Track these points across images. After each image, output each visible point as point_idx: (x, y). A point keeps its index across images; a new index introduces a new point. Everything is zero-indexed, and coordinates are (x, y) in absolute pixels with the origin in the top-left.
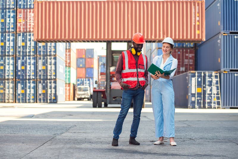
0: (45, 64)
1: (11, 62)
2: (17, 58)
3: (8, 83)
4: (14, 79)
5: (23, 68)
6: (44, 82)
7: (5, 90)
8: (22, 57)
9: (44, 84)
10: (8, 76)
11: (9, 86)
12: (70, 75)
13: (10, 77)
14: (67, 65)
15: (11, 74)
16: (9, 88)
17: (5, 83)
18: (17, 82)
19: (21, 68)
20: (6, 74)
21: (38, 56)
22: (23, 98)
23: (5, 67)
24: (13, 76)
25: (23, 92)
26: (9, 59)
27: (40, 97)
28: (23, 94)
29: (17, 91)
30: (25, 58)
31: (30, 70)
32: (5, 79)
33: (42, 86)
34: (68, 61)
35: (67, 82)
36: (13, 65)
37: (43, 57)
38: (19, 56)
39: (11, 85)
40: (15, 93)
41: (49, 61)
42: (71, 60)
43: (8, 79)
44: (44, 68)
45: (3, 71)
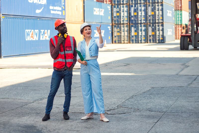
1: (126, 9)
2: (130, 6)
3: (124, 27)
4: (129, 24)
5: (136, 14)
6: (153, 26)
7: (121, 33)
8: (134, 5)
9: (153, 27)
10: (123, 21)
11: (124, 29)
12: (181, 18)
13: (125, 22)
14: (179, 9)
15: (126, 19)
16: (124, 31)
17: (121, 27)
18: (130, 26)
19: (134, 14)
20: (122, 20)
21: (148, 3)
22: (136, 39)
23: (120, 14)
24: (127, 21)
25: (136, 34)
26: (123, 7)
27: (150, 38)
28: (135, 36)
29: (131, 33)
30: (137, 6)
31: (141, 16)
32: (120, 24)
33: (152, 29)
34: (180, 5)
35: (179, 24)
36: (127, 12)
37: (152, 4)
38: (132, 4)
39: (126, 29)
40: (129, 35)
41: (157, 7)
42: (183, 4)
43: (123, 24)
44: (153, 13)
45: (119, 17)
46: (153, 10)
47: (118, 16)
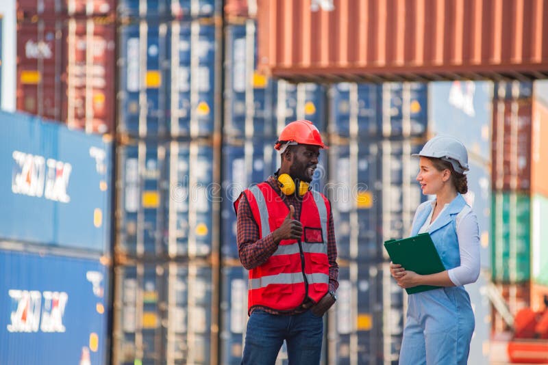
0: (367, 183)
1: (199, 169)
2: (228, 152)
3: (184, 277)
4: (214, 260)
6: (363, 275)
7: (164, 314)
8: (254, 146)
9: (364, 286)
10: (183, 241)
11: (185, 294)
12: (526, 238)
13: (193, 249)
14: (514, 183)
15: (200, 230)
16: (184, 305)
17: (166, 275)
18: (226, 272)
20: (174, 233)
21: (336, 140)
23: (165, 195)
24: (207, 241)
26: (185, 156)
27: (344, 351)
29: (225, 317)
32: (165, 259)
33: (356, 293)
34: (517, 163)
35: (514, 275)
36: (208, 185)
37: (359, 145)
38: (239, 143)
39: (198, 289)
40: (214, 329)
41: (389, 164)
42: (536, 156)
43: (182, 259)
44: (366, 201)
45: (158, 216)
46: (369, 179)
47: (149, 213)
